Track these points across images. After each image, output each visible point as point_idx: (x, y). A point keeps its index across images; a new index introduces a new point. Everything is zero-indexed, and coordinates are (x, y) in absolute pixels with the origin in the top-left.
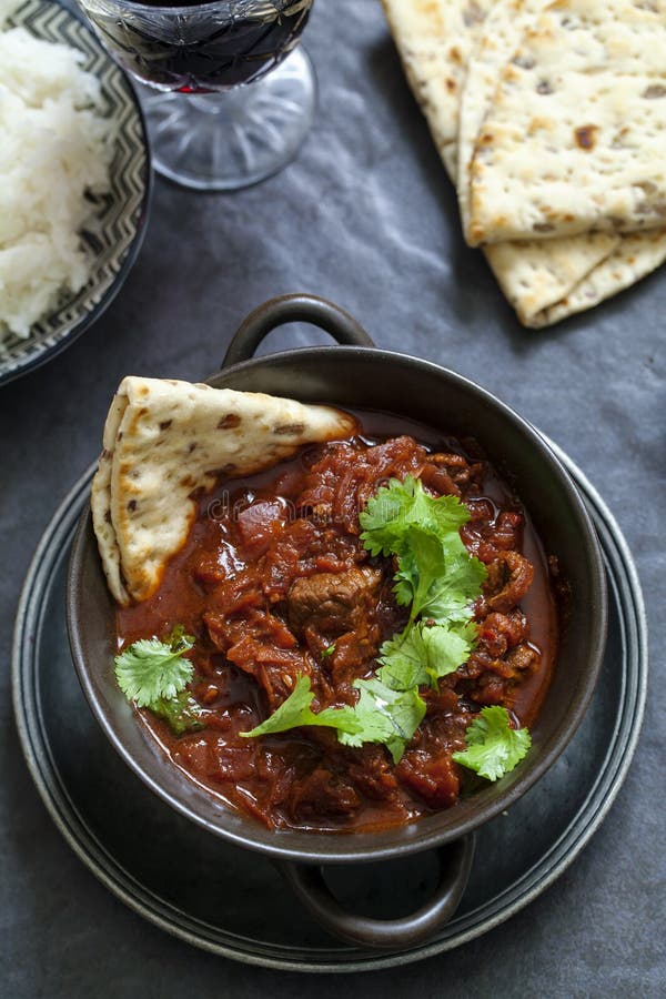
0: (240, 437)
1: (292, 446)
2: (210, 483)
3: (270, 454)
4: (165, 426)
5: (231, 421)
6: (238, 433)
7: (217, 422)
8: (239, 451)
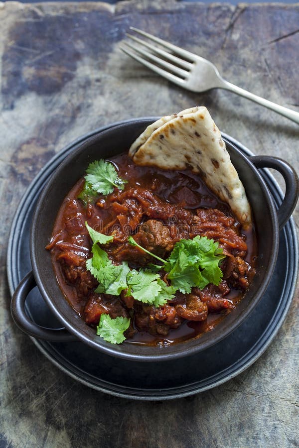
0: (214, 172)
1: (224, 197)
2: (196, 170)
3: (218, 190)
4: (197, 135)
5: (216, 163)
6: (215, 170)
7: (212, 157)
8: (209, 174)
